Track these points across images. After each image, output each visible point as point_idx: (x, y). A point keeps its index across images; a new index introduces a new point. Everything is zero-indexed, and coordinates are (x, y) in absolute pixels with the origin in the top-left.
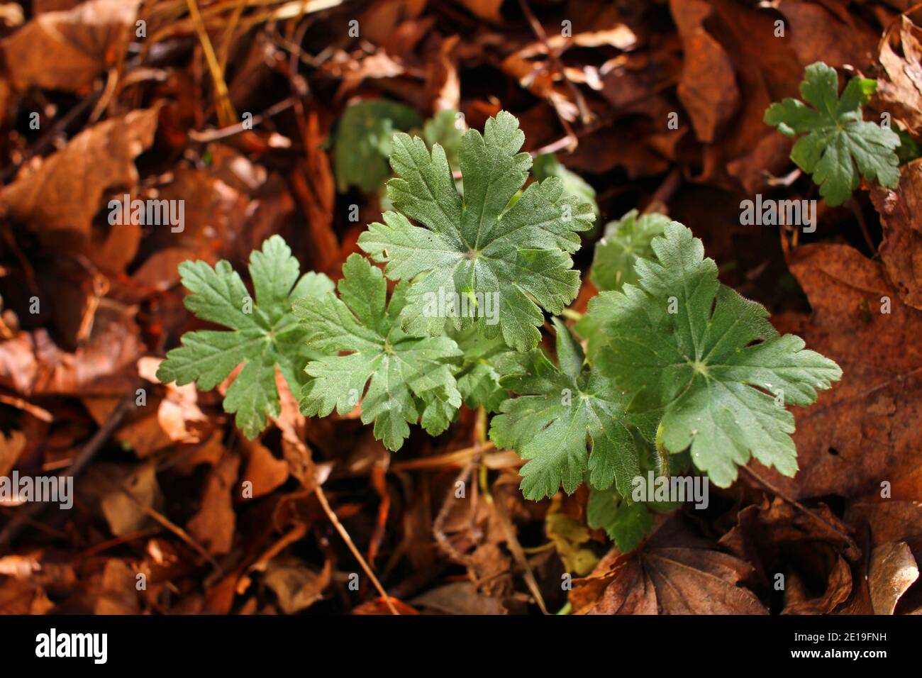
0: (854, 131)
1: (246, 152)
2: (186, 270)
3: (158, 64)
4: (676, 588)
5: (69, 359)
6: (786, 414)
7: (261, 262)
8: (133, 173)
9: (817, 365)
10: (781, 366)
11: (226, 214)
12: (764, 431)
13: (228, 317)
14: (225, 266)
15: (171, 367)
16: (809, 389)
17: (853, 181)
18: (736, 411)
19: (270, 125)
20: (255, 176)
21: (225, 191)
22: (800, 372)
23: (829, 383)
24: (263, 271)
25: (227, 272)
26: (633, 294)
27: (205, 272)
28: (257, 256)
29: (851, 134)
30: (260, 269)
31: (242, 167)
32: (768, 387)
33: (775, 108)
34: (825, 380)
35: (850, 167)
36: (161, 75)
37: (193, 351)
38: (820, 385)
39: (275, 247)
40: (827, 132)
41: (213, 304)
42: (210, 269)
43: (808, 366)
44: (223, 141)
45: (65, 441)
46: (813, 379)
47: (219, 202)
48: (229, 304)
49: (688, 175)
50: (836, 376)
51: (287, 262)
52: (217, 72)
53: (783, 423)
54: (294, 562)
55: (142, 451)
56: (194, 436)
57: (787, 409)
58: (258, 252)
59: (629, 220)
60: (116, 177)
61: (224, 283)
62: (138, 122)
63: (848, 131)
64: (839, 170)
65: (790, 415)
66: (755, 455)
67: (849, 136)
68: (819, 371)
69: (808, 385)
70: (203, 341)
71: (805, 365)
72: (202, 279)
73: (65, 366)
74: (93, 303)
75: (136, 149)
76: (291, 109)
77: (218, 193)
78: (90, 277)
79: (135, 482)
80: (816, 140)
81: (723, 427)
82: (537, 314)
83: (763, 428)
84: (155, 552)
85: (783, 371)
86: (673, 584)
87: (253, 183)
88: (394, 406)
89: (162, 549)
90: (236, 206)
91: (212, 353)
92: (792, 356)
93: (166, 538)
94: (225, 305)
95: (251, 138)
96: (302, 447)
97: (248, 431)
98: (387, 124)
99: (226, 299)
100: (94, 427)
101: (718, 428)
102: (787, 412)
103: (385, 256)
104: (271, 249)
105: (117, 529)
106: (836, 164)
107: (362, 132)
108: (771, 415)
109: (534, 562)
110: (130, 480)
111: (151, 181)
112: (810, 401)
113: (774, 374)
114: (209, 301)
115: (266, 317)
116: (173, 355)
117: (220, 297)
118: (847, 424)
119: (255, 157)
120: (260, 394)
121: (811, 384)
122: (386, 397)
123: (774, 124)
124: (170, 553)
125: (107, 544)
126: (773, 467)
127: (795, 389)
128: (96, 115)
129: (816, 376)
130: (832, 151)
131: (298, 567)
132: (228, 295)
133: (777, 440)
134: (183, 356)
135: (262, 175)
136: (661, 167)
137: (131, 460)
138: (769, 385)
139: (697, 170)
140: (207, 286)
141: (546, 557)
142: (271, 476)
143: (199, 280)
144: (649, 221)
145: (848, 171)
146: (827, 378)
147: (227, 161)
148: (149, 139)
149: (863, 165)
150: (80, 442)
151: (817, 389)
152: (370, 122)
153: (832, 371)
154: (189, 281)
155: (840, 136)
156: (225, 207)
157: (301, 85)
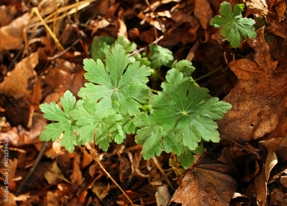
0: (239, 22)
1: (68, 59)
2: (42, 107)
3: (38, 36)
4: (204, 177)
5: (28, 133)
6: (214, 123)
7: (64, 100)
8: (35, 73)
9: (223, 106)
10: (211, 108)
11: (65, 80)
12: (207, 130)
13: (57, 118)
14: (53, 103)
15: (43, 136)
16: (221, 114)
17: (240, 39)
18: (197, 125)
19: (74, 48)
20: (72, 66)
21: (63, 72)
22: (218, 109)
23: (227, 110)
24: (65, 102)
25: (54, 105)
26: (161, 94)
27: (48, 106)
28: (62, 98)
29: (238, 23)
30: (64, 102)
31: (67, 64)
32: (207, 116)
33: (213, 19)
34: (226, 110)
35: (239, 34)
36: (39, 40)
37: (49, 130)
38: (224, 112)
39: (67, 94)
40: (230, 24)
41: (52, 115)
42: (49, 105)
43: (220, 107)
44: (60, 57)
45: (31, 158)
46: (221, 110)
47: (63, 76)
48: (57, 114)
49: (201, 41)
50: (230, 108)
51: (72, 98)
52: (54, 36)
53: (213, 126)
54: (100, 184)
55: (53, 158)
56: (63, 152)
57: (214, 121)
58: (62, 97)
59: (175, 64)
60: (31, 75)
61: (54, 108)
62: (33, 57)
63: (237, 23)
64: (235, 36)
65: (216, 123)
66: (203, 138)
67: (237, 24)
68: (223, 107)
69: (220, 113)
70: (51, 127)
71: (219, 106)
72: (47, 109)
73: (27, 135)
74: (31, 115)
75: (34, 66)
76: (79, 42)
77: (62, 74)
78: (30, 107)
79: (52, 167)
80: (227, 28)
81: (193, 131)
82: (137, 104)
83: (206, 129)
84: (60, 187)
85: (212, 109)
86: (203, 176)
87: (72, 68)
88: (104, 138)
89: (62, 186)
90: (68, 77)
91: (54, 130)
92: (215, 104)
93: (63, 182)
94: (55, 115)
95: (68, 54)
96: (94, 150)
97: (70, 151)
98: (105, 43)
99: (55, 113)
100: (38, 152)
101: (191, 132)
102: (214, 122)
103: (87, 97)
104: (66, 95)
105: (50, 182)
106: (234, 34)
107: (98, 47)
108: (209, 124)
109: (167, 174)
110: (50, 167)
111: (42, 74)
112: (221, 118)
113: (209, 111)
114: (50, 114)
115: (68, 116)
116: (43, 132)
117: (54, 113)
118: (256, 116)
119: (71, 60)
120: (71, 139)
121: (221, 112)
122: (101, 136)
123: (213, 25)
124: (65, 187)
125: (48, 187)
126: (210, 141)
127: (216, 115)
128: (23, 56)
129: (223, 109)
130: (232, 31)
131: (101, 186)
132: (56, 112)
133: (211, 132)
134: (46, 132)
135: (74, 65)
136: (195, 39)
137: (50, 161)
138: (207, 115)
139: (204, 39)
140: (49, 110)
141: (171, 171)
142: (89, 159)
143: (46, 109)
144: (181, 63)
145: (238, 36)
146: (227, 109)
147: (62, 63)
148: (37, 62)
149: (243, 33)
150: (35, 158)
151: (223, 113)
152: (100, 44)
153: (228, 106)
154: (43, 110)
155: (235, 25)
156: (65, 78)
157: (82, 33)
